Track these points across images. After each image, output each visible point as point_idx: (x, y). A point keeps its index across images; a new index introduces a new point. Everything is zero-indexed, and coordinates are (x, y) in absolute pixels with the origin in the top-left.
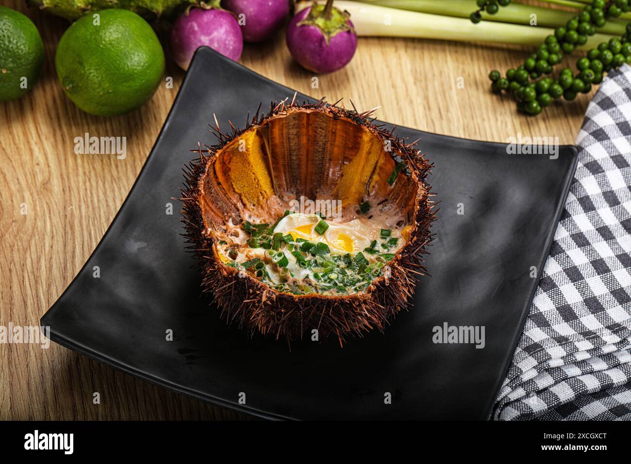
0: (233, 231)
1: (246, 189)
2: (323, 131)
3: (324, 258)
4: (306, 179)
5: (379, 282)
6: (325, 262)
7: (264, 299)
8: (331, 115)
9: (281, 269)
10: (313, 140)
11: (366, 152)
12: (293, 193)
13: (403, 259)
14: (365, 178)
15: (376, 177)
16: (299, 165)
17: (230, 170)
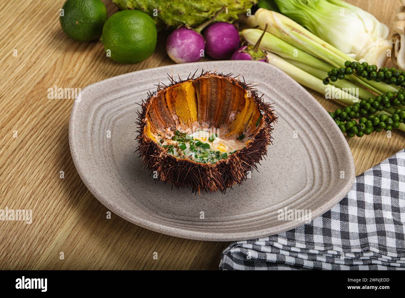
0: (169, 133)
1: (182, 115)
2: (229, 93)
3: (205, 151)
4: (217, 118)
5: (223, 161)
6: (205, 152)
7: (160, 156)
8: (231, 82)
9: (180, 150)
10: (224, 98)
11: (247, 106)
12: (208, 124)
13: (240, 154)
14: (245, 122)
15: (251, 122)
16: (215, 110)
17: (175, 101)
